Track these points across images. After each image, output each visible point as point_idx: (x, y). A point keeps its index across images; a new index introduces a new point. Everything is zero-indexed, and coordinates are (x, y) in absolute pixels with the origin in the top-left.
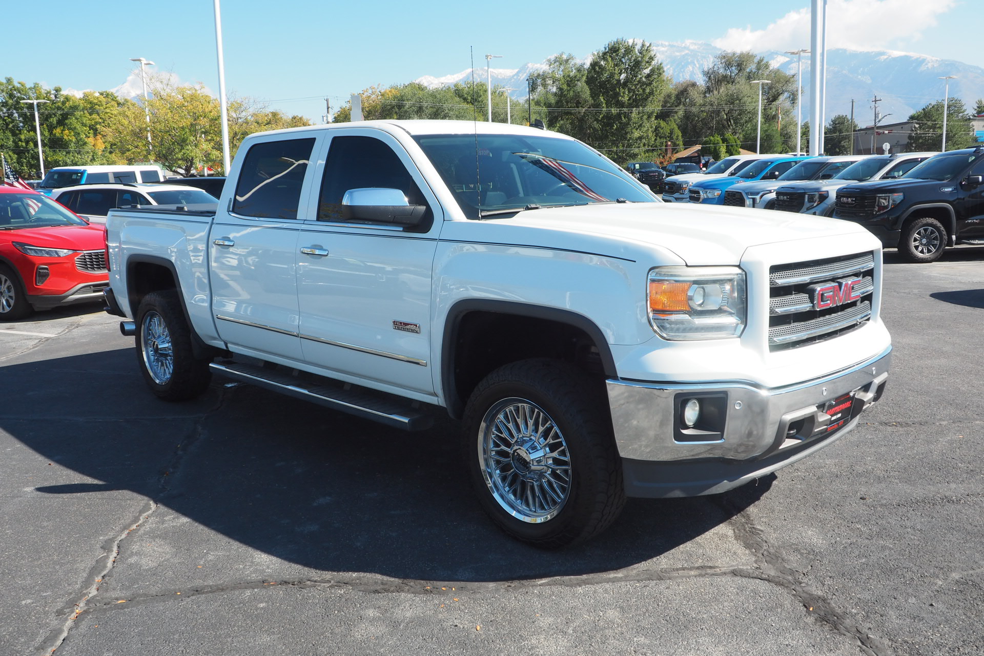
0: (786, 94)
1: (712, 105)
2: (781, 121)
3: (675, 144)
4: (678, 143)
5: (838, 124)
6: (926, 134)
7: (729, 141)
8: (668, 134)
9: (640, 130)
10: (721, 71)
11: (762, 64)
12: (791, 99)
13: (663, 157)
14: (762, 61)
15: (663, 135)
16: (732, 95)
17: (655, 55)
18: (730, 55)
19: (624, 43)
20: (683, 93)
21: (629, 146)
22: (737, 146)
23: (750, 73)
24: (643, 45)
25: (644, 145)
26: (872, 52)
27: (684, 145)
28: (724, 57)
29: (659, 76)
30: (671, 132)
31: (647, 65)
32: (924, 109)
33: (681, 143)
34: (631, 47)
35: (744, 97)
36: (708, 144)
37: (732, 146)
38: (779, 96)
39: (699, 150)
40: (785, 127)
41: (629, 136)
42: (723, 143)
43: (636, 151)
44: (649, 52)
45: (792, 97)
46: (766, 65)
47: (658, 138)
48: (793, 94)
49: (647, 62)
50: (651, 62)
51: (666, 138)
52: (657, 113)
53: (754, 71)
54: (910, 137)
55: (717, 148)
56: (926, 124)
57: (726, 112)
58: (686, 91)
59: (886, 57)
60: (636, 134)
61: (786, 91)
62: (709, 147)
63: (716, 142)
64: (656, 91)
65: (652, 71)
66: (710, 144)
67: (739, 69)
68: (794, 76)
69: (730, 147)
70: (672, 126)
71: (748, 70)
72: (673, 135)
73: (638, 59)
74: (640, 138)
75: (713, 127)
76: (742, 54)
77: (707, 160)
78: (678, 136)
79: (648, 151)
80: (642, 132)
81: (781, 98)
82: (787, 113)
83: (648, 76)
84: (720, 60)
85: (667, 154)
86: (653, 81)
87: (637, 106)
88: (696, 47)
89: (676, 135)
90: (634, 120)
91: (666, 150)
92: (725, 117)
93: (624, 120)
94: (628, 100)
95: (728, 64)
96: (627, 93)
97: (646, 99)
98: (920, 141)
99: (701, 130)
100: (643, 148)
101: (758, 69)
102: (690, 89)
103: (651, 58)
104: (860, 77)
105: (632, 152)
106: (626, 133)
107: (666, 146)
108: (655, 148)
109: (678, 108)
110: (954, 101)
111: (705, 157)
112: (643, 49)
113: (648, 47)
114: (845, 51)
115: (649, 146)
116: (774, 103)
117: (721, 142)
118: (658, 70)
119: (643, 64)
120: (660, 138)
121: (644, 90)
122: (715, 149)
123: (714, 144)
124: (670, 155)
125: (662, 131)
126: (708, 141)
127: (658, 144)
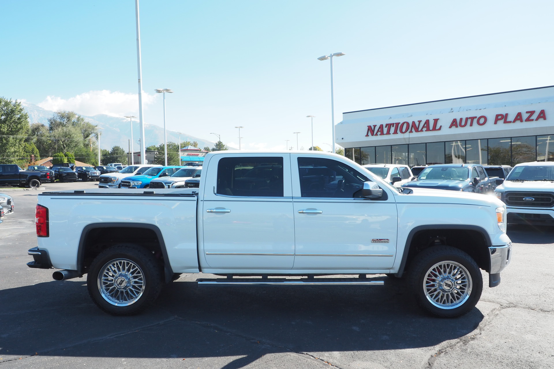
0: (93, 134)
1: (55, 137)
2: (92, 147)
3: (35, 156)
4: (37, 155)
5: (116, 150)
6: (162, 157)
7: (68, 156)
8: (31, 151)
9: (15, 148)
10: (59, 120)
11: (80, 118)
12: (96, 137)
13: (30, 163)
14: (80, 117)
15: (28, 151)
16: (66, 133)
17: (23, 108)
18: (63, 112)
19: (4, 99)
20: (36, 130)
21: (8, 156)
22: (73, 158)
23: (74, 122)
24: (16, 102)
25: (17, 156)
26: (119, 118)
27: (40, 157)
28: (60, 113)
29: (26, 119)
30: (33, 150)
31: (18, 113)
32: (160, 146)
33: (39, 156)
34: (9, 102)
35: (72, 134)
36: (57, 157)
37: (70, 158)
38: (90, 135)
39: (51, 160)
40: (94, 150)
41: (7, 151)
42: (66, 157)
43: (13, 159)
44: (20, 106)
45: (96, 136)
46: (82, 119)
47: (25, 152)
48: (97, 134)
49: (19, 111)
50: (21, 111)
51: (29, 153)
52: (25, 139)
53: (76, 121)
54: (155, 158)
55: (62, 159)
56: (161, 152)
57: (63, 141)
58: (38, 129)
59: (126, 121)
60: (12, 150)
61: (93, 133)
62: (58, 159)
63: (61, 156)
64: (24, 127)
65: (22, 116)
66: (58, 157)
67: (68, 120)
68: (97, 126)
69: (69, 159)
70: (32, 146)
71: (73, 121)
72: (34, 151)
73: (13, 109)
74: (15, 152)
75: (56, 148)
76: (69, 112)
77: (72, 166)
78: (37, 152)
79: (19, 159)
80: (16, 149)
81: (91, 136)
82: (94, 143)
83: (19, 119)
84: (57, 114)
85: (32, 161)
86: (22, 122)
87: (12, 134)
88: (27, 105)
89: (36, 151)
90: (11, 142)
91: (31, 159)
92: (62, 143)
93: (4, 141)
94: (7, 131)
95: (62, 117)
96: (6, 126)
97: (18, 131)
98: (160, 160)
99: (48, 150)
100: (16, 157)
101: (78, 121)
102: (41, 128)
103: (21, 110)
104: (114, 128)
105: (10, 159)
106: (6, 149)
107: (31, 157)
108: (23, 158)
109: (33, 137)
110: (171, 143)
111: (71, 164)
112: (16, 104)
113: (19, 104)
114: (106, 116)
115: (20, 156)
116: (87, 138)
117: (64, 156)
118: (26, 117)
119: (16, 112)
120: (26, 152)
121: (17, 126)
122: (61, 159)
123: (60, 157)
124: (34, 162)
125: (27, 149)
126: (57, 155)
127: (25, 156)
